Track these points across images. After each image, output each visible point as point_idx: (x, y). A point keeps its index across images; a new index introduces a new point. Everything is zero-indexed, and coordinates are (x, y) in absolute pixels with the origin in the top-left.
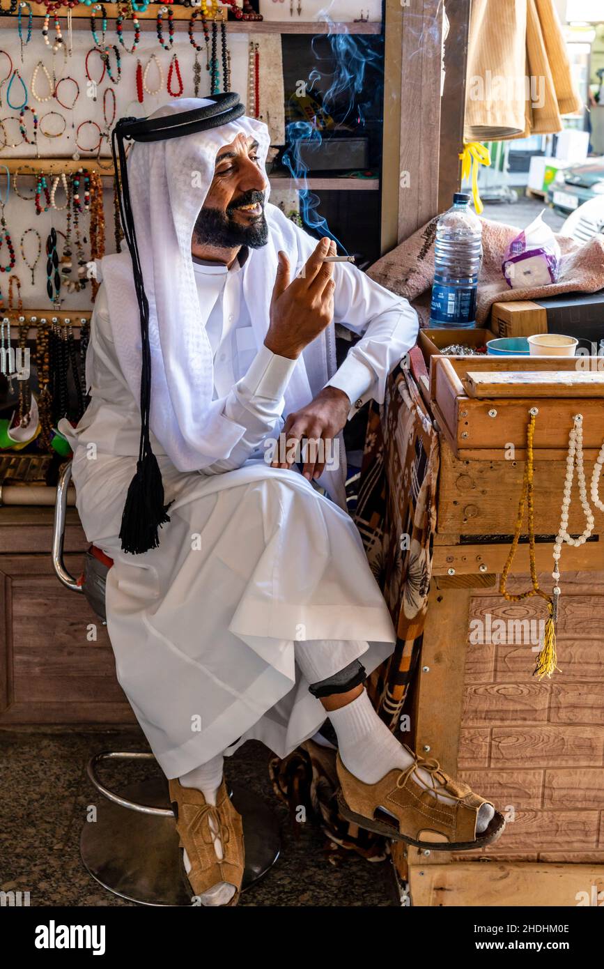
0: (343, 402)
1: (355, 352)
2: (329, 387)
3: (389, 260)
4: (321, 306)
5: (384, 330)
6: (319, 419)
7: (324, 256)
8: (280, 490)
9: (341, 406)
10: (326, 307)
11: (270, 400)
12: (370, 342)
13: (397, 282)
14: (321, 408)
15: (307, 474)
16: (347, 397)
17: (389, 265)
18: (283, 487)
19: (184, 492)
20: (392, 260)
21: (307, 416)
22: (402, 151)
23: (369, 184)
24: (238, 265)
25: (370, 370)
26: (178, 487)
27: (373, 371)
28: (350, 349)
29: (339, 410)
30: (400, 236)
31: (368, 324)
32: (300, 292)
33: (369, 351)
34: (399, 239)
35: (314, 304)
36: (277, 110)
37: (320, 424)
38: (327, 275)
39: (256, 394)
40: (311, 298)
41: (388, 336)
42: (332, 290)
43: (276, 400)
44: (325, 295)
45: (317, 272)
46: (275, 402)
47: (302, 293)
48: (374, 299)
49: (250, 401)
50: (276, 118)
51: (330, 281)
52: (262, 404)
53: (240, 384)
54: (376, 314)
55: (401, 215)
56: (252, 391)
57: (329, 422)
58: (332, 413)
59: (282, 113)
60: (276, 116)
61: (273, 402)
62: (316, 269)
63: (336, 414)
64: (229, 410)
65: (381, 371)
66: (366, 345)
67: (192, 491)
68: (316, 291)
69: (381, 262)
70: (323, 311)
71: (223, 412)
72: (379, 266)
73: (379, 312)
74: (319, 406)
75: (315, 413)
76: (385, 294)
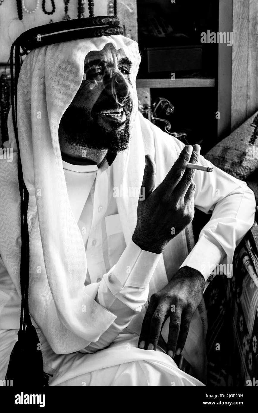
0: (198, 280)
1: (207, 233)
2: (186, 267)
3: (225, 145)
4: (184, 207)
5: (228, 212)
6: (180, 300)
7: (187, 163)
8: (148, 372)
9: (197, 285)
10: (188, 208)
11: (137, 288)
12: (218, 223)
13: (233, 164)
14: (180, 288)
15: (171, 352)
16: (202, 276)
17: (226, 149)
18: (150, 368)
19: (61, 370)
20: (228, 145)
21: (169, 297)
22: (233, 56)
23: (207, 83)
24: (106, 163)
25: (219, 249)
26: (54, 365)
27: (222, 250)
28: (202, 231)
29: (196, 289)
30: (233, 123)
31: (215, 205)
32: (166, 196)
33: (218, 232)
34: (232, 126)
35: (178, 206)
36: (132, 24)
37: (180, 305)
38: (189, 180)
39: (126, 285)
40: (176, 201)
41: (232, 217)
42: (193, 192)
43: (143, 288)
44: (187, 197)
45: (181, 177)
46: (142, 290)
47: (168, 197)
48: (219, 185)
49: (121, 292)
50: (130, 30)
51: (192, 184)
52: (131, 293)
53: (111, 274)
54: (222, 197)
55: (234, 107)
56: (122, 283)
57: (188, 302)
58: (190, 293)
59: (135, 27)
60: (130, 28)
61: (140, 290)
62: (180, 175)
63: (193, 293)
64: (101, 298)
65: (229, 250)
66: (216, 227)
67: (68, 370)
68: (180, 195)
69: (219, 146)
70: (186, 212)
71: (96, 299)
72: (217, 150)
73: (224, 196)
74: (178, 286)
75: (176, 294)
76: (228, 179)
